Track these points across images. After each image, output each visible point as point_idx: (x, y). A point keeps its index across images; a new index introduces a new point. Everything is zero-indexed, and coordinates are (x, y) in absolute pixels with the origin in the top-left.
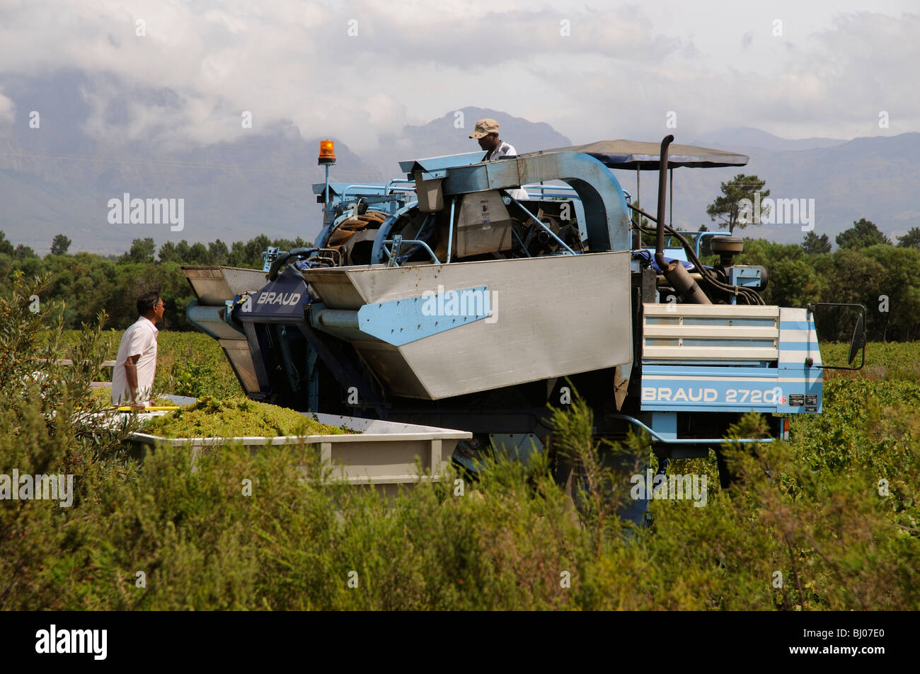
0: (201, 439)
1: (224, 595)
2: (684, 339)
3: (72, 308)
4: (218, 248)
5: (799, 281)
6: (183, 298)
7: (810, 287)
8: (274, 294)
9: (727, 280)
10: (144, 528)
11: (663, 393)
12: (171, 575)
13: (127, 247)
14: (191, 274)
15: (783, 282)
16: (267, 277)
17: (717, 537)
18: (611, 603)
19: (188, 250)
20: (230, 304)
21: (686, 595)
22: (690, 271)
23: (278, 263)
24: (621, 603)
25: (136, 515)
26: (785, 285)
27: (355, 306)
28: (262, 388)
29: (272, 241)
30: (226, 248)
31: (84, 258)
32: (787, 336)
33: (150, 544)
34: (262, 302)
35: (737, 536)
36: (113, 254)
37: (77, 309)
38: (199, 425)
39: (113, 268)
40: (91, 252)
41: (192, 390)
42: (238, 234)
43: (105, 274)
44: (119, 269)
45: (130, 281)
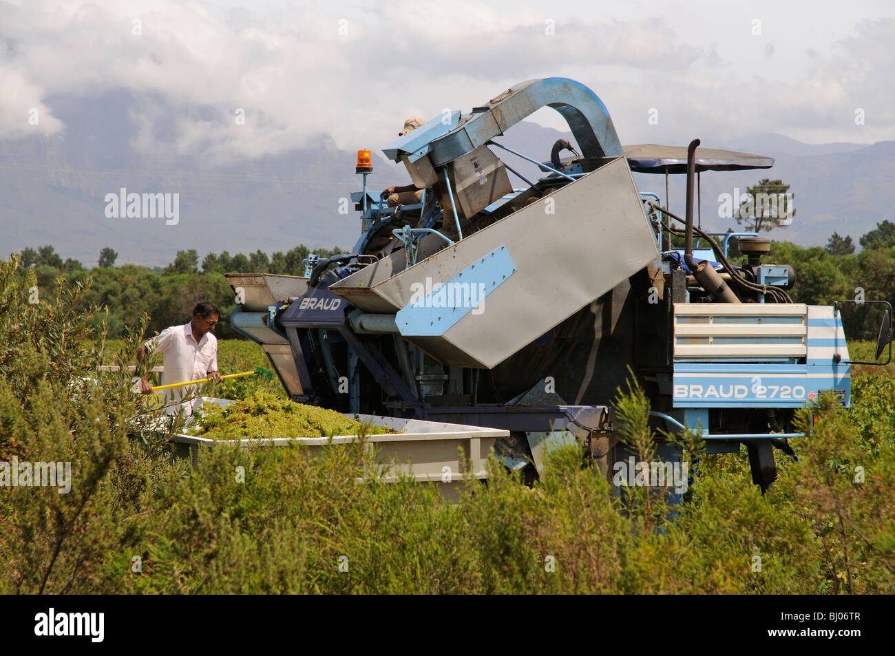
0: (247, 440)
1: (277, 583)
2: (714, 338)
3: (120, 318)
4: (259, 258)
5: (826, 281)
6: (227, 307)
7: (837, 287)
8: (315, 300)
9: (755, 279)
10: (201, 519)
11: (694, 390)
12: (227, 565)
13: (171, 259)
14: (235, 282)
15: (810, 282)
16: (308, 283)
17: (756, 522)
18: (652, 587)
19: (230, 261)
20: (272, 310)
21: (725, 579)
22: (719, 272)
23: (319, 269)
24: (661, 587)
25: (193, 507)
26: (811, 286)
27: (392, 311)
28: (306, 391)
29: (311, 251)
30: (266, 258)
31: (131, 269)
32: (814, 333)
33: (206, 535)
34: (304, 308)
35: (776, 522)
36: (158, 265)
37: (124, 319)
38: (245, 427)
39: (158, 279)
40: (136, 264)
41: (238, 395)
42: (277, 245)
43: (151, 285)
44: (163, 280)
45: (175, 291)
